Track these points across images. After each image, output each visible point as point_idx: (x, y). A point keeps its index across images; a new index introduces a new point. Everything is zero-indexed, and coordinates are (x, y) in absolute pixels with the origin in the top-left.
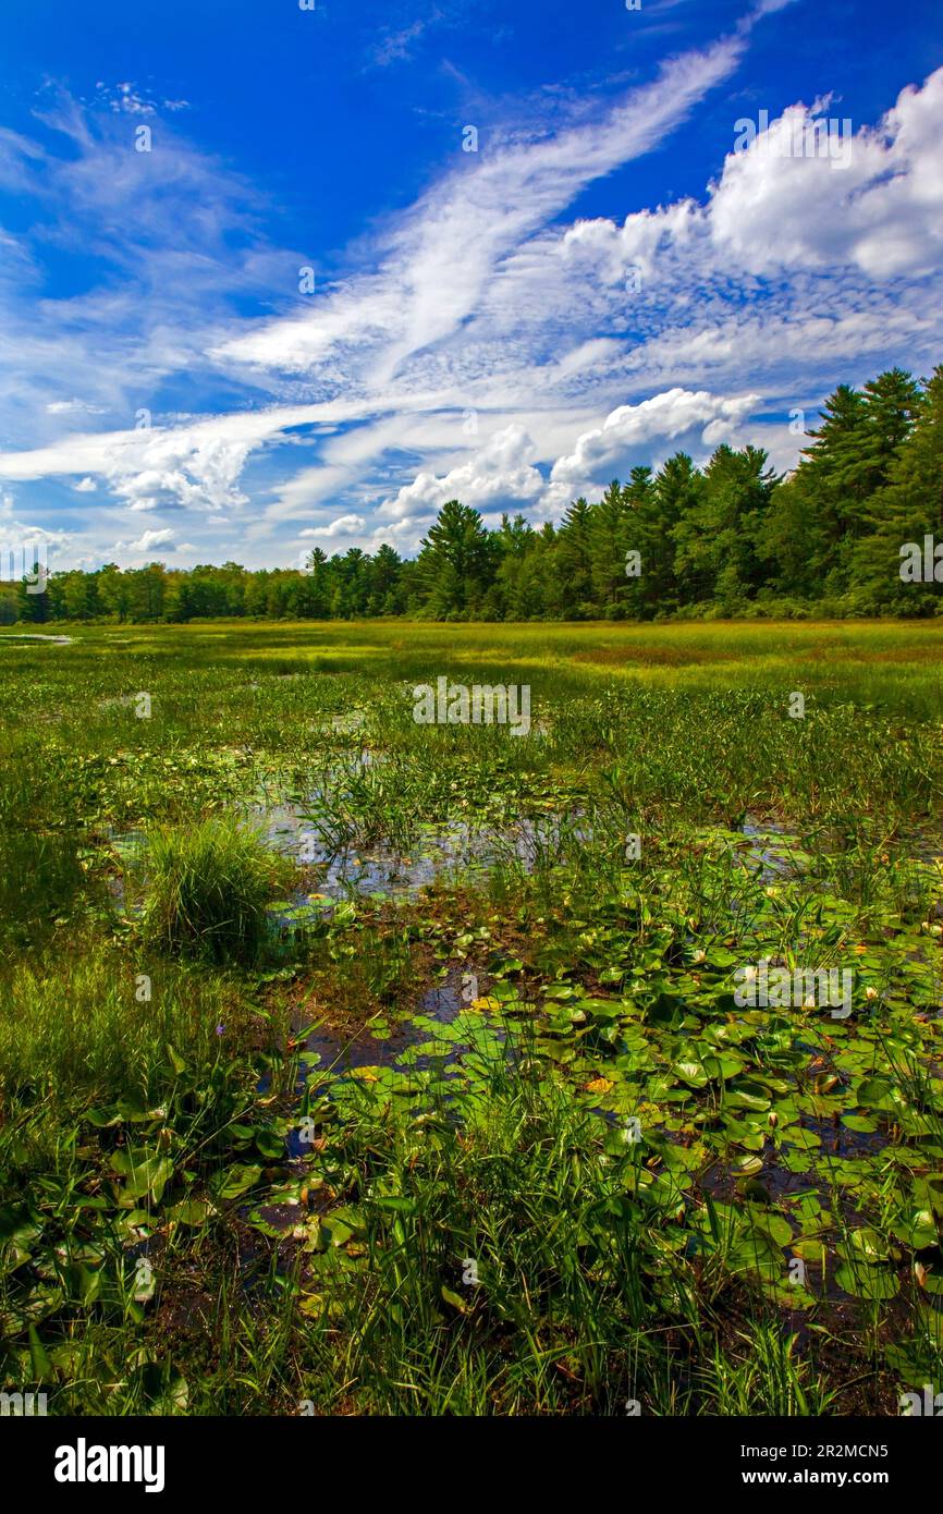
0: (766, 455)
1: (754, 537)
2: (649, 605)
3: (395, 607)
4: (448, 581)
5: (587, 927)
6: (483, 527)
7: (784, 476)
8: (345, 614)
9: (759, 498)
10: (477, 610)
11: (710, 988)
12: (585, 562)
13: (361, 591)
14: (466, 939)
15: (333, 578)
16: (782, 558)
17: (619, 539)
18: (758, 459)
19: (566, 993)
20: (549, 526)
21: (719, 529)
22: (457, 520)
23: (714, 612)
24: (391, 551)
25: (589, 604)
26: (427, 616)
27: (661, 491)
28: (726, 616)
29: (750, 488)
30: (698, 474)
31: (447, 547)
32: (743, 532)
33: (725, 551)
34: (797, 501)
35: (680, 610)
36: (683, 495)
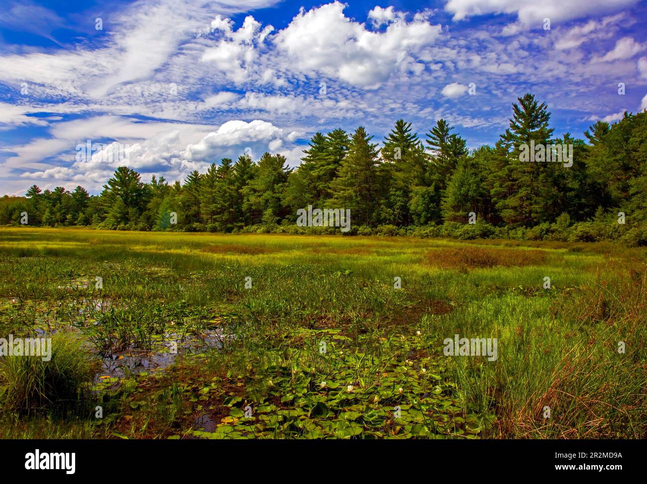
0: (286, 159)
1: (281, 196)
2: (229, 225)
3: (85, 221)
4: (119, 208)
5: (264, 378)
6: (141, 181)
7: (293, 169)
8: (51, 224)
9: (282, 178)
10: (136, 224)
11: (334, 398)
12: (197, 203)
13: (63, 211)
14: (206, 390)
15: (44, 203)
16: (293, 206)
17: (215, 192)
18: (282, 160)
19: (269, 409)
20: (178, 183)
21: (265, 191)
22: (126, 176)
23: (261, 230)
24: (83, 190)
25: (198, 223)
26: (105, 226)
27: (237, 170)
28: (268, 232)
29: (278, 173)
30: (255, 164)
31: (119, 190)
32: (276, 193)
33: (267, 201)
34: (299, 181)
35: (245, 228)
36: (247, 173)
